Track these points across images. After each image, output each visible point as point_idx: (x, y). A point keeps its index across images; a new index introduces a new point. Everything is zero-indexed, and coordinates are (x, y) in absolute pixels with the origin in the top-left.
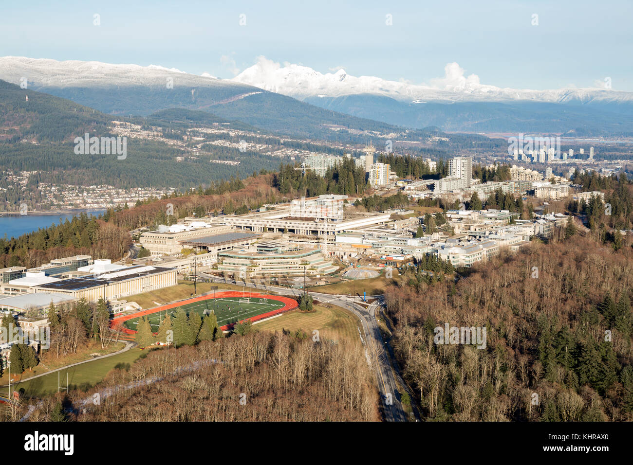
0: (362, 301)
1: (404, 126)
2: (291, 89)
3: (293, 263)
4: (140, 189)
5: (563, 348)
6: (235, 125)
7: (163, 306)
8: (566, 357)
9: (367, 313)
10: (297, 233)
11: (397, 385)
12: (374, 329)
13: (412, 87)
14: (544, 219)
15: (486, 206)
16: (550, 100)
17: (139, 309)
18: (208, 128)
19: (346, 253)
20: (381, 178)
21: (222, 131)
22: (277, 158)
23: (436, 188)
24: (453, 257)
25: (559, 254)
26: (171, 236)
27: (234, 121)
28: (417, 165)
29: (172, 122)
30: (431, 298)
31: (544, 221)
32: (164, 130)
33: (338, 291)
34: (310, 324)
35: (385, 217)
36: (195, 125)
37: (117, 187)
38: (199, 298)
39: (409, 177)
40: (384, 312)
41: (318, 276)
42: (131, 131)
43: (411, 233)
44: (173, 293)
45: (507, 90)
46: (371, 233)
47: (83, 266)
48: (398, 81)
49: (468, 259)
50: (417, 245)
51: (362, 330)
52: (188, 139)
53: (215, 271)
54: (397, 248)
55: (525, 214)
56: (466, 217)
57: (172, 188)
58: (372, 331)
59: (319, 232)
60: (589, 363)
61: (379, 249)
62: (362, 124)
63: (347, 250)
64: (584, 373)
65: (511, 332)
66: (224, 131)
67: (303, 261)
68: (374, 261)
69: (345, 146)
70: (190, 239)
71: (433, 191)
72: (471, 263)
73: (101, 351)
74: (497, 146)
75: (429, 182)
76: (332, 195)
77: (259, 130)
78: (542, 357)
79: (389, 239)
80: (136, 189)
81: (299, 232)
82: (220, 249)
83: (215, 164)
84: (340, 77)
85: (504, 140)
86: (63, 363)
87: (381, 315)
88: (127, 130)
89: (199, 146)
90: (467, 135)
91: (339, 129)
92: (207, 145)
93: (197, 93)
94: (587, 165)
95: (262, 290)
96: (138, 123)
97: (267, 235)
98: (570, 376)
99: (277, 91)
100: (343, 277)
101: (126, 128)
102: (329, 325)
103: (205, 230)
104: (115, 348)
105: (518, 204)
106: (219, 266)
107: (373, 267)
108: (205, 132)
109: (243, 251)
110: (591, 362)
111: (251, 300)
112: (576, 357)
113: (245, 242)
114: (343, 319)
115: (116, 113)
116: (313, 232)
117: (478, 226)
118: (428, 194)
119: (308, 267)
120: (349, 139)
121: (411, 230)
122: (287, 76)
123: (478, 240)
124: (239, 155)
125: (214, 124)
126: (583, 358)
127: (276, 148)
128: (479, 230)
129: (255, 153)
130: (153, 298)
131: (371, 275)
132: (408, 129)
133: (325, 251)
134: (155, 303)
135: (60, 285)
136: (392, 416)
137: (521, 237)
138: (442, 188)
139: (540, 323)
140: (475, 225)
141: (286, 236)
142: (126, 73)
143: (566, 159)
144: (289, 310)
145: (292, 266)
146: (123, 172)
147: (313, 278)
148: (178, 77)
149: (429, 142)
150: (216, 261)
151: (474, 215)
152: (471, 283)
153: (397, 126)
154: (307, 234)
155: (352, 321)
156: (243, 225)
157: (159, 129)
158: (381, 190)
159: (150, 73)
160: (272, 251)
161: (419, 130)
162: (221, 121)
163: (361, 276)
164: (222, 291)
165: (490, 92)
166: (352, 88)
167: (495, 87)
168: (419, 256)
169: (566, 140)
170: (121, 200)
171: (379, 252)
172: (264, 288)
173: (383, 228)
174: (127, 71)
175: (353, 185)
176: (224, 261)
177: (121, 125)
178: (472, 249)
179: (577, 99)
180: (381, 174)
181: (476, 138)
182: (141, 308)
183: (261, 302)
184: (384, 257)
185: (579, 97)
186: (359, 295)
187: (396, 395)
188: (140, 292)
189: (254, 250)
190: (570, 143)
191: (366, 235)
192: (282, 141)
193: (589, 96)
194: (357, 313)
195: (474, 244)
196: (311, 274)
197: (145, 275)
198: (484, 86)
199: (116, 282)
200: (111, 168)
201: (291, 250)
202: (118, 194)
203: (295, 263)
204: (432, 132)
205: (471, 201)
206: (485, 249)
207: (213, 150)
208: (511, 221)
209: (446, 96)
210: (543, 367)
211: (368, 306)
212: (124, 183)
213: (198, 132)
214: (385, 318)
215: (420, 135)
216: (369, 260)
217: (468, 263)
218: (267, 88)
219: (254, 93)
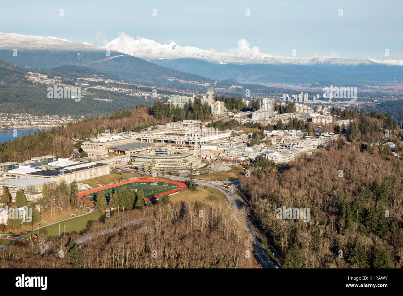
0: (224, 184)
1: (213, 78)
2: (141, 54)
3: (178, 162)
4: (48, 116)
5: (355, 211)
6: (108, 76)
7: (104, 187)
8: (358, 216)
9: (229, 192)
10: (176, 143)
11: (257, 234)
12: (235, 201)
13: (218, 54)
14: (323, 136)
15: (287, 127)
16: (303, 63)
17: (90, 188)
18: (91, 78)
19: (208, 156)
20: (219, 110)
21: (100, 80)
22: (136, 98)
23: (253, 117)
24: (275, 158)
25: (339, 156)
26: (101, 144)
27: (107, 74)
28: (239, 102)
29: (67, 74)
30: (269, 182)
31: (324, 137)
32: (62, 79)
33: (208, 178)
34: (196, 198)
35: (228, 134)
36: (82, 75)
37: (33, 115)
38: (124, 182)
39: (234, 110)
40: (239, 191)
41: (194, 170)
42: (41, 79)
43: (246, 144)
44: (108, 179)
45: (277, 57)
46: (223, 143)
47: (51, 162)
48: (208, 50)
49: (284, 159)
50: (251, 151)
51: (228, 201)
52: (78, 84)
53: (130, 166)
54: (240, 153)
55: (311, 133)
56: (276, 134)
57: (69, 116)
58: (234, 202)
59: (190, 143)
60: (372, 220)
61: (228, 153)
62: (188, 77)
63: (208, 154)
64: (368, 226)
65: (320, 202)
66: (101, 80)
67: (184, 160)
68: (226, 161)
69: (179, 91)
70: (112, 146)
71: (251, 118)
72: (285, 162)
73: (76, 213)
74: (272, 92)
75: (248, 113)
76: (191, 121)
77: (123, 79)
78: (344, 216)
79: (234, 147)
80: (46, 116)
81: (177, 142)
82: (132, 153)
83: (96, 101)
84: (172, 47)
85: (276, 88)
86: (55, 220)
87: (237, 192)
88: (38, 78)
89: (86, 89)
90: (253, 85)
91: (173, 80)
92: (91, 89)
93: (82, 56)
94: (328, 104)
95: (162, 178)
96: (45, 74)
97: (158, 144)
98: (361, 228)
99: (132, 55)
100: (209, 170)
101: (37, 77)
102: (207, 198)
103: (121, 141)
104: (84, 211)
105: (306, 127)
106: (133, 163)
107: (226, 164)
108: (89, 80)
109: (147, 154)
110: (373, 219)
111: (157, 184)
112: (363, 216)
113: (146, 149)
114: (215, 195)
115: (28, 67)
116: (186, 142)
117: (285, 140)
118: (248, 120)
119: (187, 164)
120: (180, 86)
121: (245, 142)
122: (138, 46)
123: (288, 148)
124: (112, 95)
125: (94, 75)
126: (368, 217)
127: (135, 91)
128: (286, 142)
129: (122, 94)
130: (97, 182)
131: (227, 169)
132: (216, 80)
133: (195, 154)
134: (99, 185)
135: (41, 173)
136: (257, 251)
137: (312, 146)
138: (257, 117)
139: (337, 197)
140: (283, 139)
141: (169, 145)
142: (35, 41)
143: (315, 100)
144: (183, 189)
145: (177, 163)
146: (37, 105)
147: (191, 170)
148: (69, 45)
149: (230, 89)
150: (130, 160)
151: (281, 133)
152: (291, 173)
153: (209, 78)
154: (182, 144)
155: (220, 196)
156: (141, 138)
157: (59, 78)
158: (219, 118)
159: (50, 42)
160: (164, 154)
161: (224, 81)
162: (98, 73)
163: (221, 169)
164: (137, 178)
165: (266, 58)
166: (180, 54)
167: (269, 55)
168: (253, 157)
169: (314, 89)
170: (36, 123)
171: (228, 155)
172: (163, 177)
173: (227, 140)
174: (36, 40)
175: (202, 114)
176: (135, 160)
177: (34, 75)
178: (286, 153)
179: (320, 63)
180: (219, 108)
181: (259, 86)
182: (91, 188)
183: (164, 185)
184: (232, 158)
185: (320, 62)
186: (222, 181)
187: (257, 239)
188: (89, 178)
189: (153, 153)
190: (317, 90)
191: (219, 145)
192: (138, 87)
193: (327, 61)
194: (223, 192)
195: (286, 150)
196: (189, 168)
197: (92, 168)
198: (262, 54)
199: (76, 172)
200: (29, 103)
201: (175, 154)
202: (34, 119)
203: (179, 162)
204: (232, 82)
205: (278, 125)
206: (293, 154)
207: (95, 92)
208: (303, 137)
209: (239, 60)
210: (345, 222)
211: (229, 187)
212: (38, 112)
213: (84, 80)
214: (240, 194)
215: (224, 84)
216: (223, 160)
217: (284, 162)
218: (126, 53)
219: (119, 56)
